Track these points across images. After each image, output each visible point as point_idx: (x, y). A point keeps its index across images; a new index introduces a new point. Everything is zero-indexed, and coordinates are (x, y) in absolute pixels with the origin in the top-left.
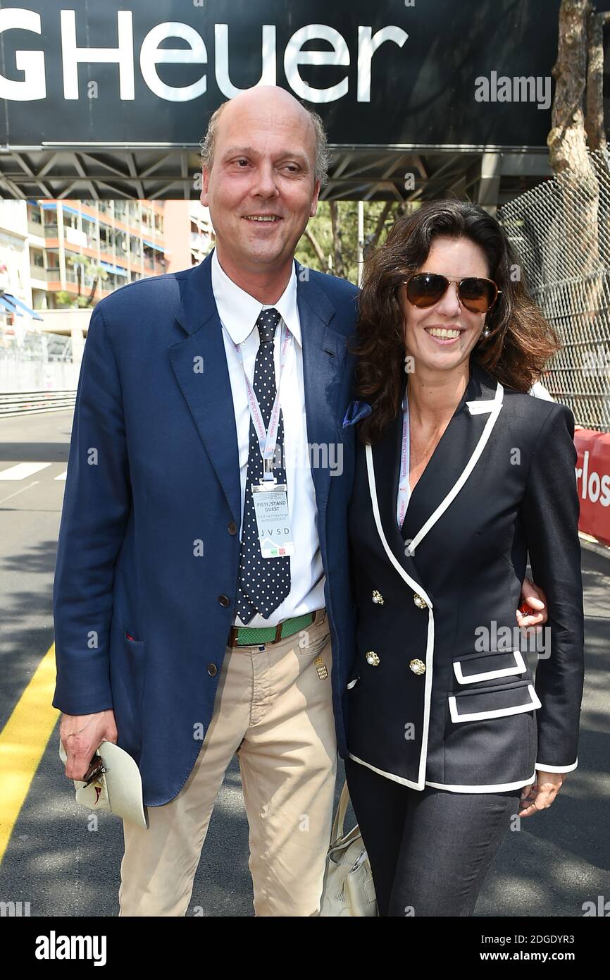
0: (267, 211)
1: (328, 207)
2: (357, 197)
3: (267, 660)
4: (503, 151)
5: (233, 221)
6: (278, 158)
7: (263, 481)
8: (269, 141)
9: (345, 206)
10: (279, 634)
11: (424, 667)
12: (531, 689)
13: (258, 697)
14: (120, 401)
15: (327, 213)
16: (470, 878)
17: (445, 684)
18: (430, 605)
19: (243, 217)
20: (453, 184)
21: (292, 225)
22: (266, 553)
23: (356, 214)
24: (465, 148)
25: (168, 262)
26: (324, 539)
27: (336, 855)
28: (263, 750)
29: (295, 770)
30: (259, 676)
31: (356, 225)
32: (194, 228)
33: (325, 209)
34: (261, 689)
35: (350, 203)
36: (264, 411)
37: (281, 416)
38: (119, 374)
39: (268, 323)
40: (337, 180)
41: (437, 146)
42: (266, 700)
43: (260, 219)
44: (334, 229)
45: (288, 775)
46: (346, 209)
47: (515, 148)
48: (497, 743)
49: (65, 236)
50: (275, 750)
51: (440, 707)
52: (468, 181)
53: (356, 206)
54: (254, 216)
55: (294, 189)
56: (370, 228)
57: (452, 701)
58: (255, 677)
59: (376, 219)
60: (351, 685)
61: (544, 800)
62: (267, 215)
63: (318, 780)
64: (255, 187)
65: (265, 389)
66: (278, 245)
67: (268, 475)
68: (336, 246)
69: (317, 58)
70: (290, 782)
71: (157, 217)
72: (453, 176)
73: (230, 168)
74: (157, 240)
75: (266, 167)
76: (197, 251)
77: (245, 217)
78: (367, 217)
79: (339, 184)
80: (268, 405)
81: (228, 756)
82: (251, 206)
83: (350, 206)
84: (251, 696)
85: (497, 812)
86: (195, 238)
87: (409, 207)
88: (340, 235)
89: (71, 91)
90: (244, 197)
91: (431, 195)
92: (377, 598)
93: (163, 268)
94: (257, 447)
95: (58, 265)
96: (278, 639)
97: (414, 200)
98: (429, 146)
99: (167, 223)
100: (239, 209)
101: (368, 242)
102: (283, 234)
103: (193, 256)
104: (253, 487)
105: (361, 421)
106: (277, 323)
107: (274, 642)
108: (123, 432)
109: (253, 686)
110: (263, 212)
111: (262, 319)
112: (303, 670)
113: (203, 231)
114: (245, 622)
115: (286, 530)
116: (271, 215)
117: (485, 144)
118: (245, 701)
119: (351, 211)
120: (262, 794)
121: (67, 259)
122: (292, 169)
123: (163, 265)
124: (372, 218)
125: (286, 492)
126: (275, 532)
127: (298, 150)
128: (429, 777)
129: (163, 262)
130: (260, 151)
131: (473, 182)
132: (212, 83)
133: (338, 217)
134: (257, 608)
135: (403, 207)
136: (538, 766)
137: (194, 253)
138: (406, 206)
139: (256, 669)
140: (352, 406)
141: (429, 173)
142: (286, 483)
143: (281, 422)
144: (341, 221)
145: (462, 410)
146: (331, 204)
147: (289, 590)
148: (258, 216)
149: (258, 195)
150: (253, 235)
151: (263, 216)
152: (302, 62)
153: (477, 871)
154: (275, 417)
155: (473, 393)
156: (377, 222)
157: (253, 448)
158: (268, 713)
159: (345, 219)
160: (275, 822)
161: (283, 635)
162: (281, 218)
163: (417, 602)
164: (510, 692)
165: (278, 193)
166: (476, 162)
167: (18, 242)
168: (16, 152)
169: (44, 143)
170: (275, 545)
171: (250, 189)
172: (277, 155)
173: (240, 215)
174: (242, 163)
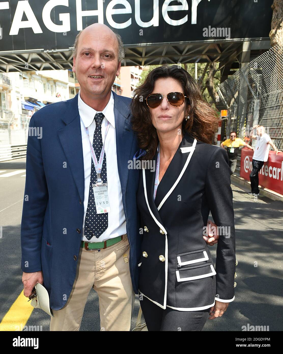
0: (98, 74)
2: (193, 61)
3: (101, 255)
4: (252, 40)
5: (85, 78)
6: (102, 52)
7: (97, 182)
8: (98, 46)
9: (190, 65)
10: (106, 244)
11: (165, 259)
12: (212, 267)
13: (98, 270)
14: (41, 152)
17: (174, 265)
18: (166, 233)
21: (108, 79)
22: (99, 212)
23: (195, 68)
24: (236, 40)
25: (122, 90)
29: (114, 298)
30: (97, 262)
31: (194, 73)
32: (132, 76)
34: (99, 267)
36: (97, 154)
37: (105, 156)
38: (40, 141)
40: (184, 55)
42: (101, 271)
45: (112, 300)
46: (191, 66)
47: (257, 39)
50: (107, 290)
51: (172, 275)
52: (237, 53)
53: (194, 65)
54: (92, 76)
56: (201, 73)
57: (177, 272)
58: (96, 262)
59: (203, 70)
60: (139, 265)
62: (98, 76)
64: (93, 64)
66: (103, 88)
67: (99, 180)
69: (175, 8)
70: (112, 303)
72: (231, 52)
74: (118, 82)
75: (97, 56)
77: (90, 77)
78: (199, 69)
79: (186, 57)
80: (99, 151)
82: (92, 72)
83: (192, 65)
84: (94, 269)
85: (199, 318)
86: (132, 81)
87: (215, 64)
90: (88, 68)
91: (223, 59)
92: (146, 229)
94: (94, 168)
96: (105, 247)
97: (217, 61)
98: (221, 40)
99: (122, 76)
100: (87, 73)
101: (199, 79)
102: (105, 83)
103: (132, 87)
104: (93, 185)
106: (103, 118)
107: (104, 248)
109: (95, 265)
110: (96, 74)
111: (96, 117)
112: (118, 259)
113: (136, 78)
114: (89, 239)
115: (107, 202)
116: (100, 76)
117: (244, 38)
118: (93, 271)
119: (193, 67)
122: (108, 56)
123: (120, 92)
124: (202, 69)
125: (107, 186)
126: (102, 203)
127: (111, 49)
129: (120, 90)
130: (95, 49)
131: (240, 53)
132: (134, 21)
134: (94, 234)
135: (212, 65)
136: (216, 299)
137: (132, 86)
138: (214, 64)
139: (97, 259)
141: (222, 50)
142: (107, 183)
143: (105, 158)
145: (179, 151)
146: (185, 65)
147: (107, 226)
148: (94, 76)
149: (94, 67)
150: (92, 83)
151: (96, 76)
152: (169, 10)
154: (102, 156)
156: (204, 71)
157: (93, 169)
158: (103, 276)
159: (191, 70)
161: (107, 246)
162: (103, 77)
163: (161, 231)
165: (101, 66)
166: (240, 45)
167: (65, 85)
168: (59, 52)
169: (69, 48)
170: (102, 208)
171: (91, 65)
172: (101, 51)
173: (88, 76)
174: (87, 54)
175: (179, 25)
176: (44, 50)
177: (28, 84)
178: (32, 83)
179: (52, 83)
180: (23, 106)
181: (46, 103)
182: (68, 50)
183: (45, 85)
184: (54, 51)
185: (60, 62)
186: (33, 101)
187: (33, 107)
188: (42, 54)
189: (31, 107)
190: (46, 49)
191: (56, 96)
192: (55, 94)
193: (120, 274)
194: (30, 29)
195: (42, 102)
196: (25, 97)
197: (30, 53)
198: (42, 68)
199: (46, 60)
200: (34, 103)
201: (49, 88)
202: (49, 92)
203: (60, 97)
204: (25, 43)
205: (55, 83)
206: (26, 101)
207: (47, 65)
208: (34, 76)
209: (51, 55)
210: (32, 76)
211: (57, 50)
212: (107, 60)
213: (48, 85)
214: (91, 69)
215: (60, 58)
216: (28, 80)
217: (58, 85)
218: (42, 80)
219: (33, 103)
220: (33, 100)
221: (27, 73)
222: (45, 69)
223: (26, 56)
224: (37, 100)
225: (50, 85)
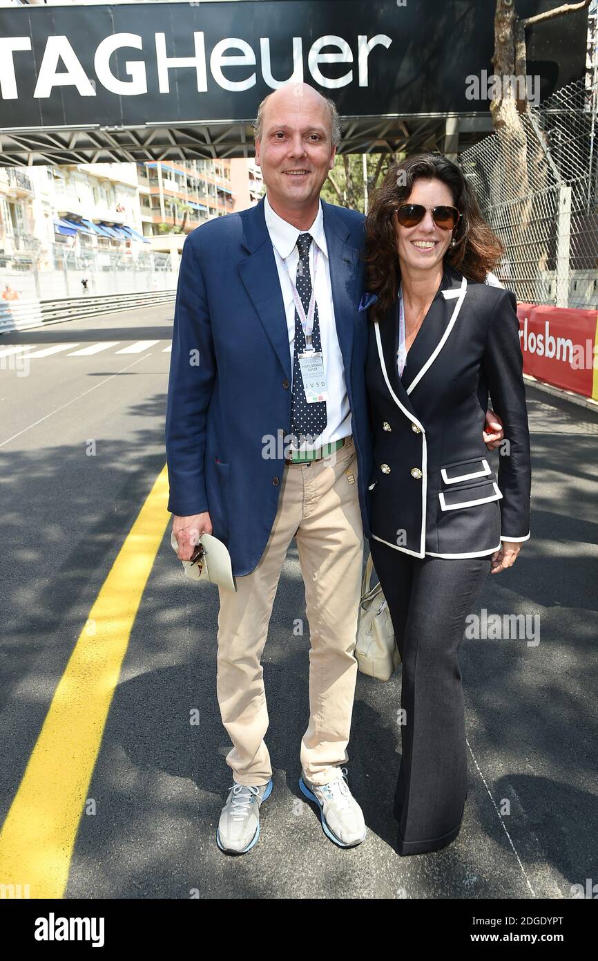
0: (299, 167)
1: (342, 158)
2: (361, 151)
3: (313, 473)
4: (460, 116)
5: (277, 175)
6: (305, 132)
7: (306, 350)
8: (298, 121)
9: (353, 157)
10: (321, 454)
11: (422, 473)
12: (495, 485)
13: (307, 499)
14: (206, 301)
15: (342, 162)
16: (458, 617)
17: (436, 484)
18: (423, 431)
19: (283, 172)
20: (426, 140)
21: (317, 176)
22: (310, 400)
23: (361, 162)
24: (434, 115)
25: (234, 200)
26: (350, 387)
27: (365, 604)
28: (312, 534)
29: (335, 548)
30: (307, 484)
31: (362, 170)
32: (251, 176)
33: (340, 160)
34: (309, 492)
35: (357, 155)
36: (304, 303)
37: (316, 306)
38: (204, 283)
39: (304, 244)
40: (348, 140)
41: (415, 114)
42: (313, 500)
43: (295, 173)
44: (347, 173)
45: (330, 551)
46: (354, 160)
47: (468, 114)
48: (473, 523)
49: (164, 185)
50: (321, 534)
51: (433, 500)
52: (437, 136)
53: (361, 157)
54: (290, 171)
55: (317, 151)
56: (371, 171)
57: (441, 496)
58: (305, 485)
59: (375, 166)
60: (371, 488)
61: (508, 561)
62: (299, 171)
63: (351, 553)
64: (290, 152)
65: (304, 287)
66: (308, 190)
67: (309, 346)
68: (349, 185)
69: (331, 58)
70: (331, 556)
71: (225, 170)
72: (426, 135)
73: (273, 139)
74: (226, 186)
75: (297, 138)
76: (253, 192)
77: (285, 172)
78: (369, 164)
79: (349, 142)
80: (307, 298)
81: (289, 540)
82: (288, 165)
83: (357, 158)
84: (302, 497)
85: (476, 571)
86: (252, 184)
87: (397, 156)
88: (351, 177)
89: (164, 87)
90: (283, 159)
91: (412, 148)
92: (387, 427)
93: (231, 205)
94: (301, 327)
95: (159, 205)
96: (319, 459)
97: (401, 151)
98: (410, 114)
99: (232, 174)
100: (280, 167)
101: (370, 181)
102: (311, 183)
103: (251, 195)
104: (299, 355)
105: (371, 307)
106: (311, 242)
107: (317, 460)
108: (208, 321)
109: (304, 491)
110: (296, 168)
111: (300, 240)
112: (338, 478)
113: (257, 178)
115: (323, 383)
116: (302, 170)
117: (447, 112)
118: (299, 502)
119: (358, 160)
120: (313, 564)
121: (166, 201)
122: (315, 138)
123: (231, 203)
124: (372, 165)
125: (322, 357)
126: (315, 386)
127: (319, 125)
128: (427, 549)
129: (231, 200)
130: (293, 127)
131: (442, 137)
132: (260, 78)
133: (349, 165)
135: (393, 157)
136: (503, 538)
137: (252, 193)
138: (395, 156)
139: (306, 479)
140: (365, 296)
141: (410, 132)
142: (321, 351)
143: (316, 310)
144: (351, 168)
145: (439, 296)
146: (345, 158)
147: (326, 424)
148: (293, 171)
149: (292, 157)
150: (291, 184)
151: (297, 171)
152: (321, 62)
153: (464, 612)
154: (312, 307)
155: (446, 285)
156: (376, 167)
157: (298, 328)
158: (315, 509)
159: (354, 166)
160: (322, 583)
162: (309, 172)
163: (414, 429)
164: (480, 488)
165: (306, 155)
166: (442, 124)
167: (131, 191)
168: (128, 130)
169: (147, 123)
170: (316, 394)
171: (287, 153)
172: (304, 129)
173: (281, 171)
174: (281, 136)
175: (338, 87)
176: (101, 126)
177: (64, 188)
178: (71, 186)
179: (108, 186)
180: (57, 228)
181: (99, 222)
182: (144, 126)
183: (95, 191)
184: (119, 129)
185: (128, 148)
186: (75, 220)
187: (75, 230)
188: (97, 133)
189: (71, 231)
190: (103, 125)
191: (117, 211)
192: (114, 207)
193: (341, 504)
194: (72, 89)
195: (91, 221)
196: (59, 213)
197: (73, 132)
198: (95, 159)
199: (104, 144)
200: (77, 222)
201: (102, 196)
202: (102, 202)
203: (123, 211)
204: (64, 114)
205: (113, 187)
206: (62, 218)
207: (105, 153)
208: (73, 173)
209: (112, 136)
210: (70, 174)
211: (124, 127)
212: (313, 144)
213: (101, 191)
214: (286, 159)
215: (130, 141)
216: (63, 181)
217: (119, 189)
218: (89, 182)
219: (74, 223)
220: (74, 217)
221: (61, 168)
222: (101, 160)
223: (65, 136)
224: (81, 217)
225: (104, 191)
